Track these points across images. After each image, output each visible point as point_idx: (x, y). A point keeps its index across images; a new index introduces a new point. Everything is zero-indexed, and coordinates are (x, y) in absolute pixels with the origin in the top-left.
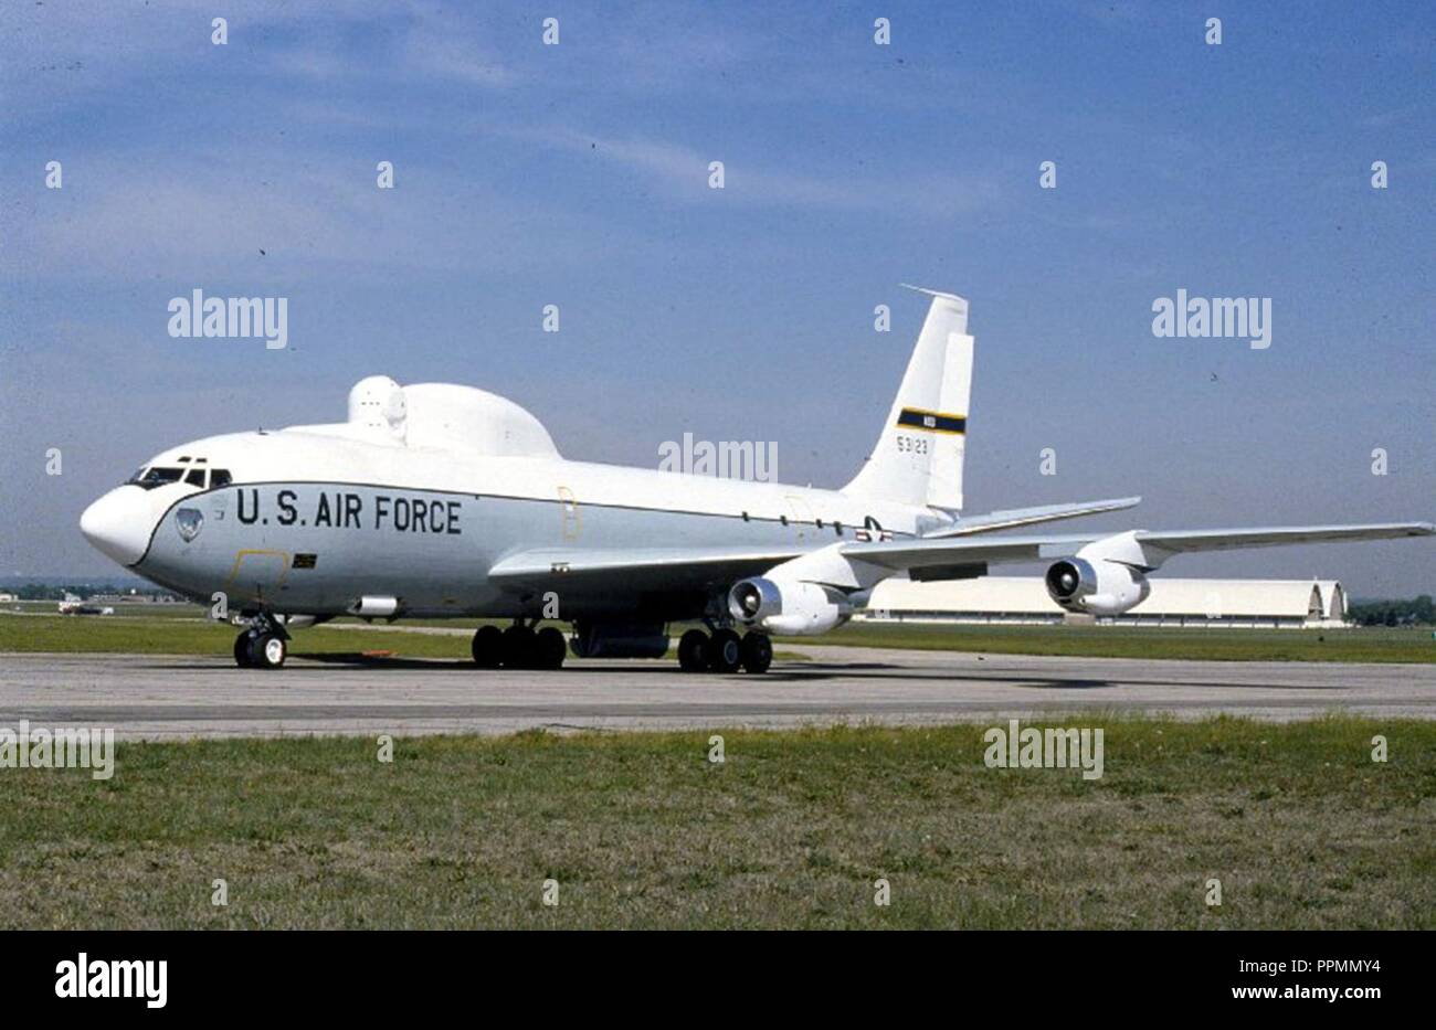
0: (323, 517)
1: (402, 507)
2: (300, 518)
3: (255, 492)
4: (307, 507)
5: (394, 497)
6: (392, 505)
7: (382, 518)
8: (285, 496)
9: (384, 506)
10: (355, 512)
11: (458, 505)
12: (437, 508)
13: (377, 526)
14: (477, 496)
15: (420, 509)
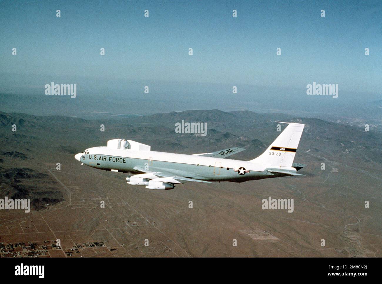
0: (100, 159)
1: (114, 159)
2: (97, 159)
3: (91, 155)
4: (98, 158)
5: (113, 157)
6: (112, 158)
7: (110, 160)
8: (95, 156)
9: (110, 158)
10: (105, 159)
11: (125, 159)
12: (121, 159)
13: (109, 161)
14: (130, 158)
15: (118, 159)
